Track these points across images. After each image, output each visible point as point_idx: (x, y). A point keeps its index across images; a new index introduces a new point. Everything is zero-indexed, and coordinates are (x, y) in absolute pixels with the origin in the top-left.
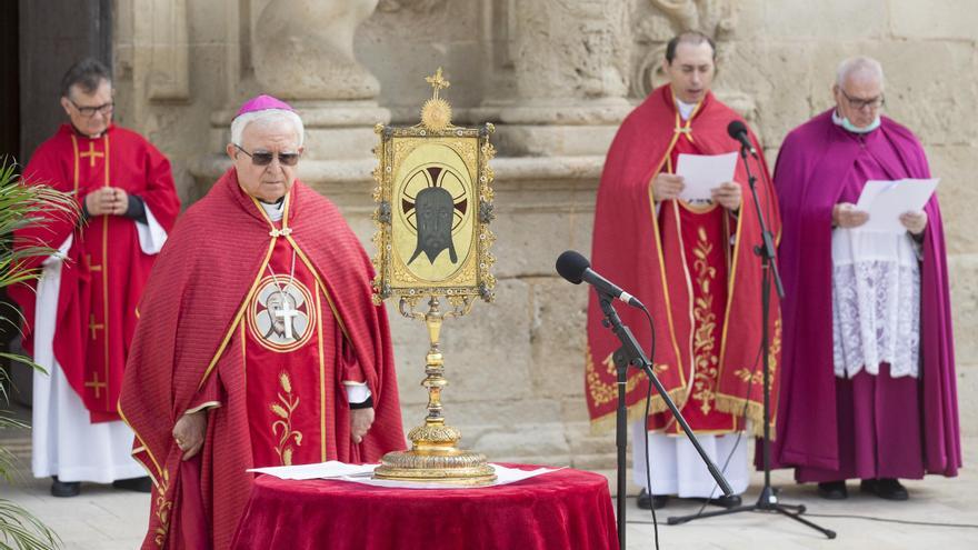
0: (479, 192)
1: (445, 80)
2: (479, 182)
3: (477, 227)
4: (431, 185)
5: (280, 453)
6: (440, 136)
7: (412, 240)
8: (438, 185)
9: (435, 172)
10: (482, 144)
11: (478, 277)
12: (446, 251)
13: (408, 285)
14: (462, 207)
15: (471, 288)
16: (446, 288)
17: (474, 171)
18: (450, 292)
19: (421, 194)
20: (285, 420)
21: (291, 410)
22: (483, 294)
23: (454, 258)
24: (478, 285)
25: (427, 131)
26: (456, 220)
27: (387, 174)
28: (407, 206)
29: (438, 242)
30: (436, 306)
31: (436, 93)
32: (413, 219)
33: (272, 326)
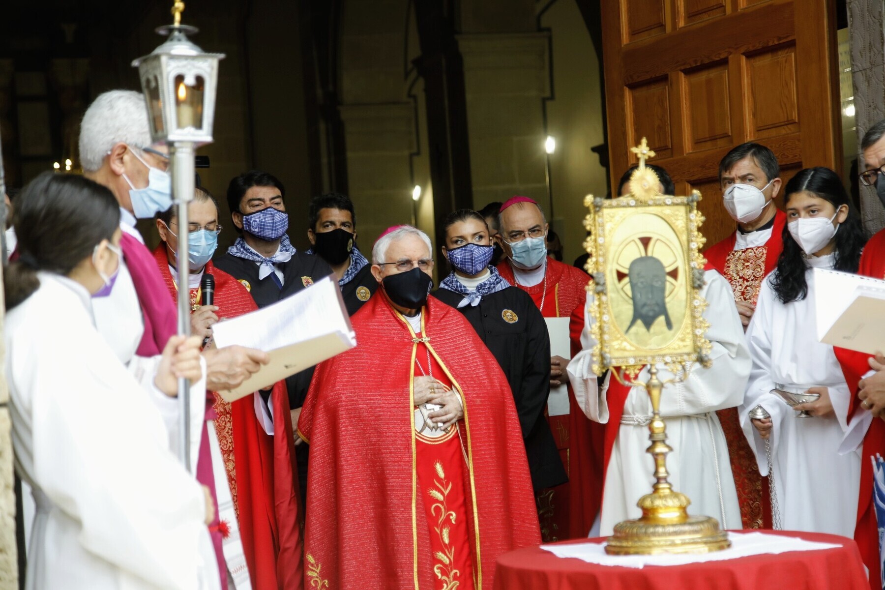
0: (689, 260)
1: (650, 150)
2: (689, 249)
3: (690, 293)
4: (643, 254)
5: (438, 531)
6: (649, 205)
7: (628, 310)
8: (649, 254)
9: (646, 241)
10: (690, 211)
11: (695, 342)
12: (662, 318)
13: (626, 354)
14: (674, 274)
15: (688, 354)
16: (664, 356)
17: (684, 238)
18: (668, 359)
19: (634, 263)
20: (442, 503)
21: (446, 493)
22: (701, 360)
23: (669, 324)
24: (695, 351)
25: (637, 200)
26: (668, 287)
27: (601, 245)
28: (621, 276)
29: (654, 311)
30: (655, 374)
31: (642, 164)
32: (628, 289)
33: (425, 421)
